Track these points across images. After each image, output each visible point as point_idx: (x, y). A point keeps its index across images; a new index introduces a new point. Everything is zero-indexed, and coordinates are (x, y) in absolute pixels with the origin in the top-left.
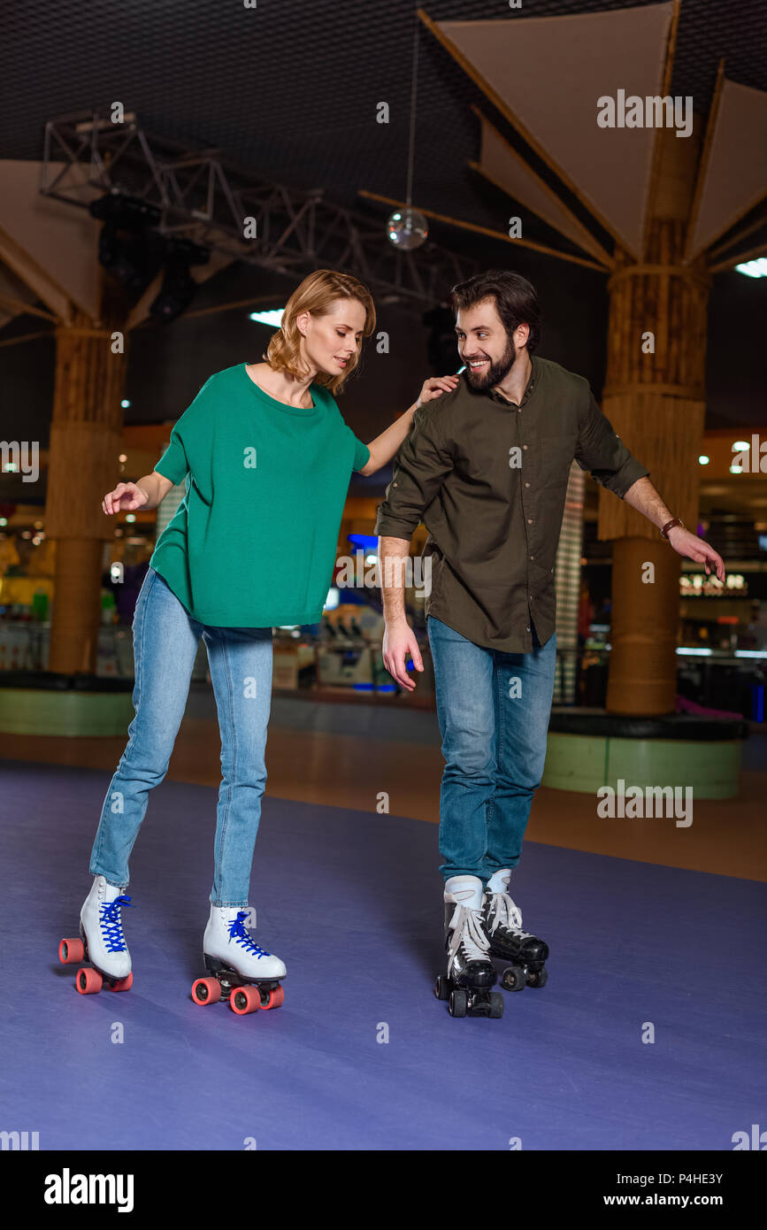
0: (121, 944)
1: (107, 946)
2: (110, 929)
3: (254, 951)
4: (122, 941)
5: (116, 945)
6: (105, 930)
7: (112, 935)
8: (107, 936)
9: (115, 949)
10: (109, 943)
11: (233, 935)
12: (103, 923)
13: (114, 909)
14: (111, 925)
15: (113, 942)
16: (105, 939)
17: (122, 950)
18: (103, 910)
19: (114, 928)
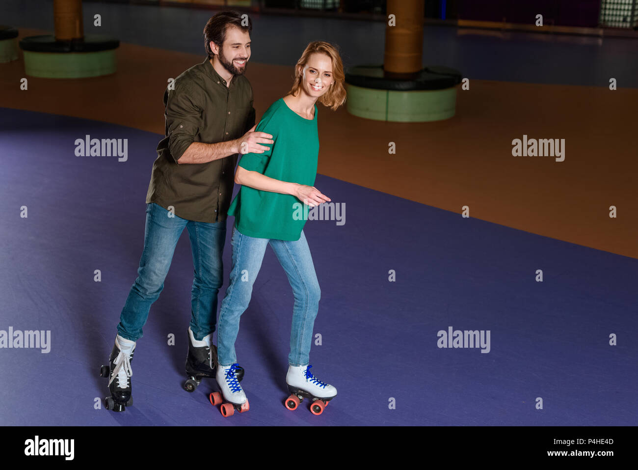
0: (238, 388)
1: (232, 390)
2: (232, 382)
3: (320, 384)
4: (239, 386)
5: (236, 388)
6: (229, 382)
7: (233, 384)
8: (231, 385)
9: (236, 390)
10: (232, 388)
11: (307, 378)
12: (228, 379)
13: (232, 372)
14: (232, 380)
15: (234, 387)
16: (230, 387)
17: (239, 390)
18: (227, 373)
19: (233, 381)
